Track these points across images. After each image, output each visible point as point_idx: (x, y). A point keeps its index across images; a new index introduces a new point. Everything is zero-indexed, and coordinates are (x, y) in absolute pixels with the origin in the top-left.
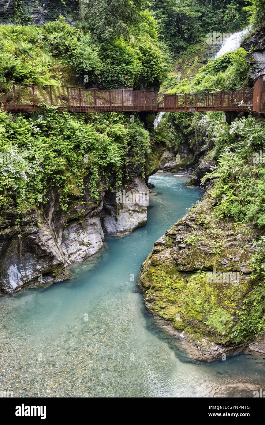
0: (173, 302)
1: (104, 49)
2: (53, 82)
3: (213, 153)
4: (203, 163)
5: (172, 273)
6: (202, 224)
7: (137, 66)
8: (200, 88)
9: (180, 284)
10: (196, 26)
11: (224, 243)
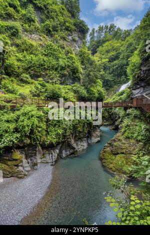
0: (112, 163)
1: (88, 91)
2: (74, 100)
3: (120, 120)
4: (117, 123)
5: (111, 154)
6: (119, 140)
7: (97, 95)
8: (115, 100)
9: (114, 158)
10: (112, 83)
11: (127, 145)
